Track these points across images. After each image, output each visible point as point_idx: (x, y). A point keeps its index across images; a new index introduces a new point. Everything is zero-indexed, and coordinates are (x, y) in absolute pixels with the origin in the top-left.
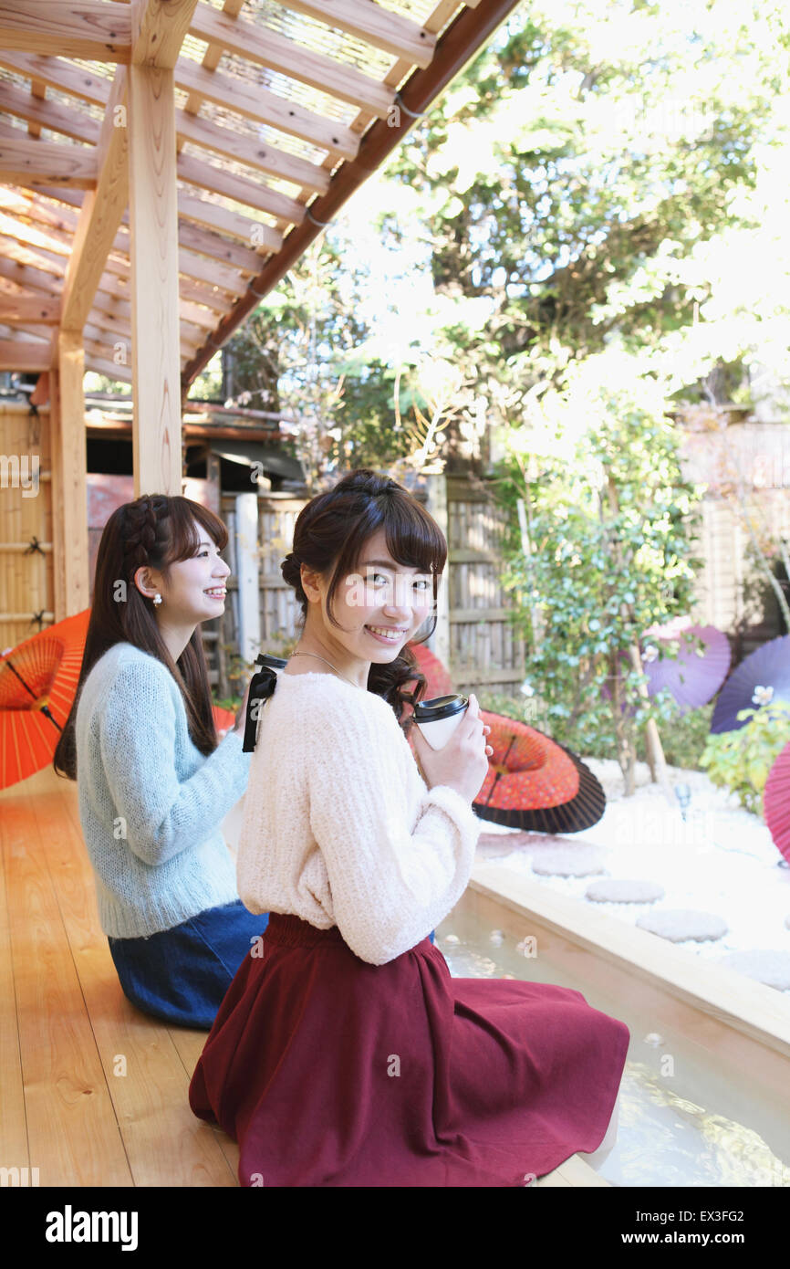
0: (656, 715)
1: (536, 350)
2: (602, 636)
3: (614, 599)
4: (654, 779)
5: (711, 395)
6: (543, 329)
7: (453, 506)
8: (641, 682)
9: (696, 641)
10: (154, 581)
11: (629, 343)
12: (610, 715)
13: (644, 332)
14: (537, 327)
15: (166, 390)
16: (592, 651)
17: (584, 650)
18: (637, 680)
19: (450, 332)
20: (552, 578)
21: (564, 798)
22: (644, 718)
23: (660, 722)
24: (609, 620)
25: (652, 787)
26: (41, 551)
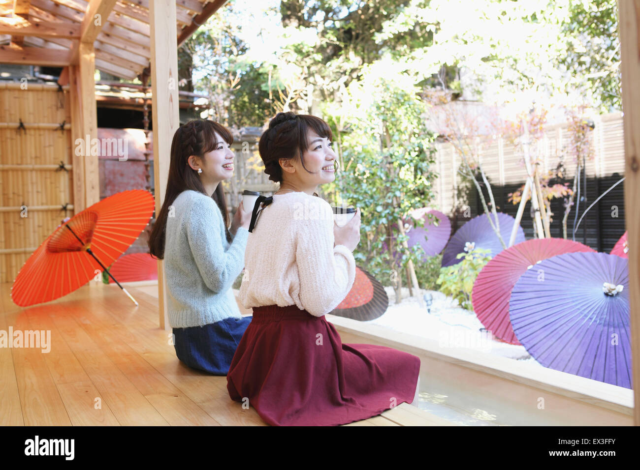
0: (413, 258)
1: (342, 58)
2: (383, 215)
3: (390, 194)
4: (411, 295)
5: (442, 83)
6: (346, 46)
8: (404, 239)
9: (434, 217)
10: (198, 163)
11: (394, 54)
12: (388, 258)
13: (403, 48)
14: (342, 45)
15: (170, 74)
16: (377, 223)
17: (374, 223)
18: (403, 238)
19: (296, 47)
20: (355, 183)
21: (365, 301)
22: (406, 259)
23: (415, 262)
24: (386, 206)
25: (411, 299)
26: (65, 170)
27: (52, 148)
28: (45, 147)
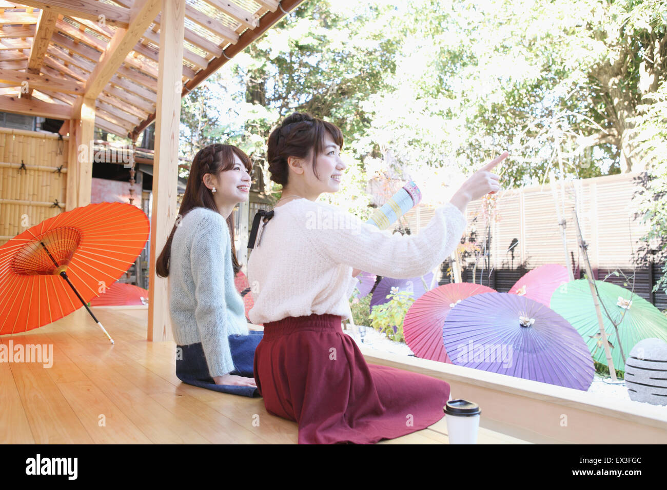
4: (346, 328)
7: (252, 205)
10: (213, 182)
15: (174, 115)
26: (59, 207)
27: (48, 187)
28: (42, 186)
